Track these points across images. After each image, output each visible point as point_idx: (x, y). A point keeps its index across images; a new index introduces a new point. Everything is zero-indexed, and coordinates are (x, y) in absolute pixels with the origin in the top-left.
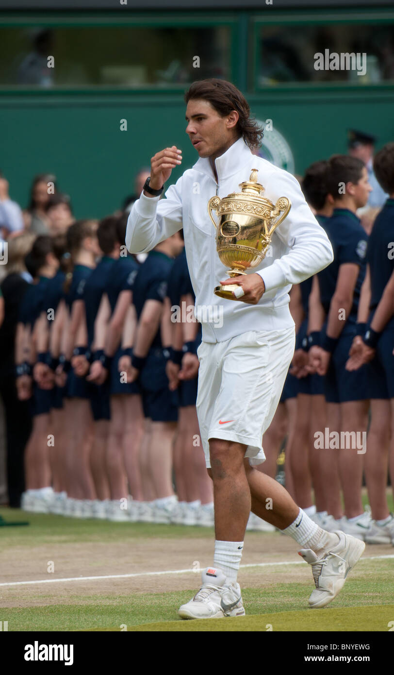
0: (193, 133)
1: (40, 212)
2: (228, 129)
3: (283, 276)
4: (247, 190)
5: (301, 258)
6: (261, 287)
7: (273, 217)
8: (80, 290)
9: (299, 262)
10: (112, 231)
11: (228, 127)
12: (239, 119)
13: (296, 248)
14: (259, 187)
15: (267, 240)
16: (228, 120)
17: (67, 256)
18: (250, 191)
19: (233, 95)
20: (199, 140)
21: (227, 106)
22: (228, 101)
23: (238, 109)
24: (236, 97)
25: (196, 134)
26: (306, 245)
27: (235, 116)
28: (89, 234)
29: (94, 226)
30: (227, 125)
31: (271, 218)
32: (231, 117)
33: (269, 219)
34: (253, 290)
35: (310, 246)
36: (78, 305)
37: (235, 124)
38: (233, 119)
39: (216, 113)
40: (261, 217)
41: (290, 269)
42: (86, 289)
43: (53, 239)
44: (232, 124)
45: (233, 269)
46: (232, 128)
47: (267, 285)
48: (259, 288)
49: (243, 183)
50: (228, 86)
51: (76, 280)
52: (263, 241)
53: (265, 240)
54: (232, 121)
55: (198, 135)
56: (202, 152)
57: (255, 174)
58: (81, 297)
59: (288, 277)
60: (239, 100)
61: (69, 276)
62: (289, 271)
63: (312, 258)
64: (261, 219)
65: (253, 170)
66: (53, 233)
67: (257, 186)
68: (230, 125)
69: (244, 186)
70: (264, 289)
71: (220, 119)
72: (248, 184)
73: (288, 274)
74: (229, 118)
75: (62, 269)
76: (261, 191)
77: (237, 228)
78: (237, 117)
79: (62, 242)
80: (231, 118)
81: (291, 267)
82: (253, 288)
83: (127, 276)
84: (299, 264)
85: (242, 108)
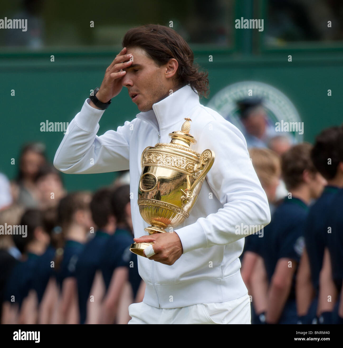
0: (129, 85)
1: (28, 184)
2: (168, 79)
3: (204, 236)
4: (176, 141)
5: (228, 217)
6: (177, 246)
7: (197, 171)
8: (72, 267)
9: (225, 221)
10: (106, 204)
11: (167, 76)
12: (179, 67)
13: (226, 206)
14: (189, 139)
15: (188, 196)
16: (166, 69)
17: (57, 231)
18: (180, 143)
19: (171, 41)
20: (136, 92)
21: (164, 54)
22: (166, 48)
23: (177, 56)
24: (176, 44)
25: (133, 86)
26: (237, 204)
27: (174, 63)
28: (81, 207)
29: (86, 198)
30: (165, 75)
31: (194, 172)
32: (170, 65)
33: (192, 173)
34: (165, 249)
35: (241, 205)
36: (69, 284)
37: (174, 73)
38: (172, 68)
39: (153, 62)
40: (183, 171)
41: (212, 228)
42: (78, 266)
43: (43, 213)
44: (172, 73)
45: (153, 226)
46: (172, 77)
47: (185, 245)
48: (173, 248)
49: (173, 132)
50: (166, 32)
51: (67, 256)
52: (183, 197)
53: (185, 195)
54: (172, 70)
55: (134, 87)
56: (140, 106)
57: (188, 123)
58: (72, 275)
59: (210, 238)
60: (178, 47)
61: (59, 252)
62: (211, 231)
63: (241, 217)
64: (181, 173)
65: (185, 119)
66: (41, 206)
67: (187, 137)
68: (169, 74)
69: (174, 137)
70: (180, 249)
71: (158, 68)
72: (179, 135)
73: (210, 234)
74: (168, 67)
75: (53, 245)
76: (192, 144)
77: (154, 181)
78: (176, 64)
79: (52, 216)
80: (170, 67)
81: (214, 227)
82: (165, 247)
83: (122, 252)
84: (224, 224)
85: (182, 56)
